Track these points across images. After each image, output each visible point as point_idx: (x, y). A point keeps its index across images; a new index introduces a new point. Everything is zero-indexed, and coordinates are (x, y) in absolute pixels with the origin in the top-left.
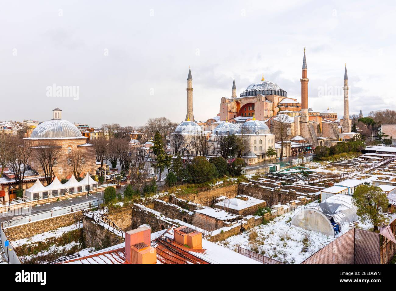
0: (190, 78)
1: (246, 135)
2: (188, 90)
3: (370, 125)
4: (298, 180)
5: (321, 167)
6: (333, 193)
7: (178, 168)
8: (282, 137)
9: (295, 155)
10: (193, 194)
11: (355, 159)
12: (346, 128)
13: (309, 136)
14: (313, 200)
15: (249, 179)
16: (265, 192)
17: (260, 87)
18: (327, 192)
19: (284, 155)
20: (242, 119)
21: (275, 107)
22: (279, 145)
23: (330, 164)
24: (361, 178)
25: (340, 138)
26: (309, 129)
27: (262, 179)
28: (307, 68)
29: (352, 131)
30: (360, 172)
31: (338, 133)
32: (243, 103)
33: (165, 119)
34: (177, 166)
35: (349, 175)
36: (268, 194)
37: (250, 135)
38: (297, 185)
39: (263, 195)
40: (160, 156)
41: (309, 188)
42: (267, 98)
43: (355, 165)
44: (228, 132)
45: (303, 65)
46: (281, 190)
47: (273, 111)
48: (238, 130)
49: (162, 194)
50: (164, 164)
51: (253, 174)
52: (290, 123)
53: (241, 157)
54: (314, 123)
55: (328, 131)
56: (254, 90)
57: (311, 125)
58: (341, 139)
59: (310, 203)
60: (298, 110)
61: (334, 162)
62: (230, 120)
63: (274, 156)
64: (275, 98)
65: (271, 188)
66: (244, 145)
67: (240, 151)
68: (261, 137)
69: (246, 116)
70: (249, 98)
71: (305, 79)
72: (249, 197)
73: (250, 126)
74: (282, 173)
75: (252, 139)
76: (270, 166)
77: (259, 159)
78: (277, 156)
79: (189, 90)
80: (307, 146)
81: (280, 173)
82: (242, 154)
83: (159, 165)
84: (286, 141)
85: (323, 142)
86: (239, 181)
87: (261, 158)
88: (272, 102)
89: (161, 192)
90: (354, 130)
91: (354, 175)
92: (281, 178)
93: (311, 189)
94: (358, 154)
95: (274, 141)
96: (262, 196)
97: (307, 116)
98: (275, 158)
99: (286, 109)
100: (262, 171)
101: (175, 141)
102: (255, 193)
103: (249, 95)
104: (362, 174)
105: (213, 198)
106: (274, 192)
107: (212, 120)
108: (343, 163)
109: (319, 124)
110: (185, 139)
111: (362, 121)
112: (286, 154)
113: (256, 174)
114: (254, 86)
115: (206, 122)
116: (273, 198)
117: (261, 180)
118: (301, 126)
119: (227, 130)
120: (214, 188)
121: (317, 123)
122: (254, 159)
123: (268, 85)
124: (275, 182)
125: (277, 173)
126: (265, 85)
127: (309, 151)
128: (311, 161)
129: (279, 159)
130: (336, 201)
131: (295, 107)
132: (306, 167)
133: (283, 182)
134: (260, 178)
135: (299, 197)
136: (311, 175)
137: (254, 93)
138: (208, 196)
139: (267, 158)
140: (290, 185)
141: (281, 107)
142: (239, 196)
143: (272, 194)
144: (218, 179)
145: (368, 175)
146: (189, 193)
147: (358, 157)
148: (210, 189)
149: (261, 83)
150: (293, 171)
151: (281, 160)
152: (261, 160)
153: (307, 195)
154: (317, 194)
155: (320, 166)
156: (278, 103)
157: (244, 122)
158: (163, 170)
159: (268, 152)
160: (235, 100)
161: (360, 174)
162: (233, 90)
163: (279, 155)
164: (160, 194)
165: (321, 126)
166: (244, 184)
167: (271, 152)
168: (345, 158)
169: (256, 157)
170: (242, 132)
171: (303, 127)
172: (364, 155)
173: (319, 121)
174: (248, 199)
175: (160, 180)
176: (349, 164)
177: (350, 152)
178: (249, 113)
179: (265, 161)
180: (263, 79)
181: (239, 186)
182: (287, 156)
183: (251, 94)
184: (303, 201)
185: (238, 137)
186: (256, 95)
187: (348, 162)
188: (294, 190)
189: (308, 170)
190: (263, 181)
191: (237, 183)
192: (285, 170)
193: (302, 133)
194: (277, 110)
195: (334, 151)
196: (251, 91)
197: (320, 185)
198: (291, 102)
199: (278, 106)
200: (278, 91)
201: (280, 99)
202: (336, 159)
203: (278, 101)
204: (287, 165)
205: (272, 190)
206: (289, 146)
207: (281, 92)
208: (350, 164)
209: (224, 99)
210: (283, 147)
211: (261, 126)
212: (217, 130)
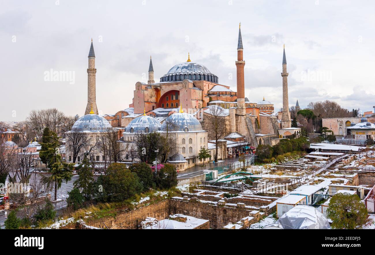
0: (92, 54)
1: (172, 132)
2: (89, 71)
3: (310, 118)
4: (244, 189)
5: (264, 171)
6: (291, 204)
7: (86, 181)
8: (216, 135)
9: (231, 157)
10: (109, 217)
11: (301, 159)
12: (286, 123)
13: (247, 133)
14: (267, 215)
15: (182, 192)
16: (206, 208)
17: (186, 70)
18: (284, 204)
19: (219, 157)
20: (163, 112)
21: (204, 95)
22: (213, 144)
23: (275, 167)
24: (314, 183)
25: (280, 134)
26: (247, 124)
27: (199, 190)
28: (243, 49)
29: (292, 126)
30: (311, 176)
31: (277, 129)
32: (165, 90)
33: (55, 111)
34: (85, 179)
35: (300, 180)
36: (210, 211)
37: (177, 132)
38: (244, 196)
39: (203, 212)
40: (56, 165)
41: (260, 199)
42: (195, 84)
43: (302, 167)
44: (147, 129)
45: (238, 44)
46: (226, 204)
47: (202, 101)
48: (160, 126)
49: (65, 221)
50: (62, 177)
51: (187, 184)
52: (225, 117)
53: (165, 163)
54: (251, 116)
55: (267, 127)
56: (178, 74)
57: (249, 119)
58: (281, 136)
59: (264, 219)
60: (233, 100)
61: (279, 165)
62: (147, 112)
63: (207, 160)
64: (205, 84)
65: (213, 202)
66: (170, 146)
67: (164, 155)
68: (191, 135)
69: (167, 107)
70: (172, 84)
71: (241, 62)
72: (188, 217)
73: (177, 121)
74: (221, 181)
75: (180, 137)
76: (207, 173)
77: (189, 163)
78: (210, 159)
79: (91, 71)
80: (244, 145)
81: (219, 181)
82: (167, 158)
83: (55, 178)
84: (221, 140)
85: (262, 139)
86: (169, 195)
87: (191, 162)
88: (201, 89)
89: (62, 218)
90: (294, 125)
91: (306, 180)
92: (223, 188)
93: (263, 201)
94: (302, 154)
95: (206, 140)
96: (202, 214)
97: (244, 107)
98: (209, 162)
99: (218, 99)
100: (197, 180)
101: (74, 143)
102: (192, 211)
103: (172, 80)
104: (313, 178)
105: (137, 221)
106: (217, 207)
107: (122, 112)
108: (289, 165)
109: (256, 117)
110: (87, 139)
111: (301, 114)
112: (221, 156)
113: (191, 185)
114: (177, 69)
115: (114, 116)
116: (216, 215)
117: (197, 192)
118: (237, 120)
119: (147, 125)
120: (137, 207)
121: (254, 116)
122: (183, 164)
123: (196, 68)
124: (217, 194)
125: (215, 181)
126: (191, 67)
127: (247, 152)
128: (252, 164)
129: (213, 163)
130: (298, 214)
131: (229, 96)
132: (248, 172)
133: (227, 193)
134: (196, 190)
135: (251, 213)
136: (256, 181)
137: (178, 78)
138: (130, 219)
139: (199, 162)
140: (236, 197)
141: (212, 96)
142: (174, 216)
143: (215, 210)
144: (142, 194)
145: (320, 178)
146: (104, 216)
147: (302, 157)
148: (133, 209)
149: (186, 65)
150: (233, 178)
151: (216, 165)
152: (192, 165)
153: (259, 208)
154: (271, 206)
155: (263, 169)
156: (208, 91)
157: (167, 115)
158: (60, 185)
159: (199, 154)
160: (154, 86)
161: (312, 178)
162: (149, 73)
163: (212, 158)
164: (61, 221)
165: (259, 119)
166: (177, 199)
167: (204, 155)
168: (290, 158)
169: (186, 161)
170: (167, 128)
171: (239, 121)
172: (310, 155)
173: (256, 114)
174: (186, 219)
175: (56, 199)
176: (295, 166)
177: (294, 152)
178: (172, 104)
179: (196, 166)
180: (189, 60)
181: (170, 201)
182: (223, 159)
183: (174, 78)
184: (256, 217)
185: (161, 135)
186: (180, 80)
187: (294, 164)
188: (243, 204)
189: (252, 176)
190: (201, 194)
191: (168, 199)
192: (224, 177)
193: (238, 129)
194: (207, 100)
195: (278, 150)
196: (174, 74)
197: (270, 195)
198: (224, 90)
199: (209, 95)
200: (208, 76)
201: (211, 87)
202: (280, 160)
203: (209, 88)
204: (225, 170)
205: (214, 204)
206: (225, 146)
207: (211, 76)
208: (297, 166)
209: (139, 85)
210: (218, 147)
211: (191, 120)
212: (131, 127)
